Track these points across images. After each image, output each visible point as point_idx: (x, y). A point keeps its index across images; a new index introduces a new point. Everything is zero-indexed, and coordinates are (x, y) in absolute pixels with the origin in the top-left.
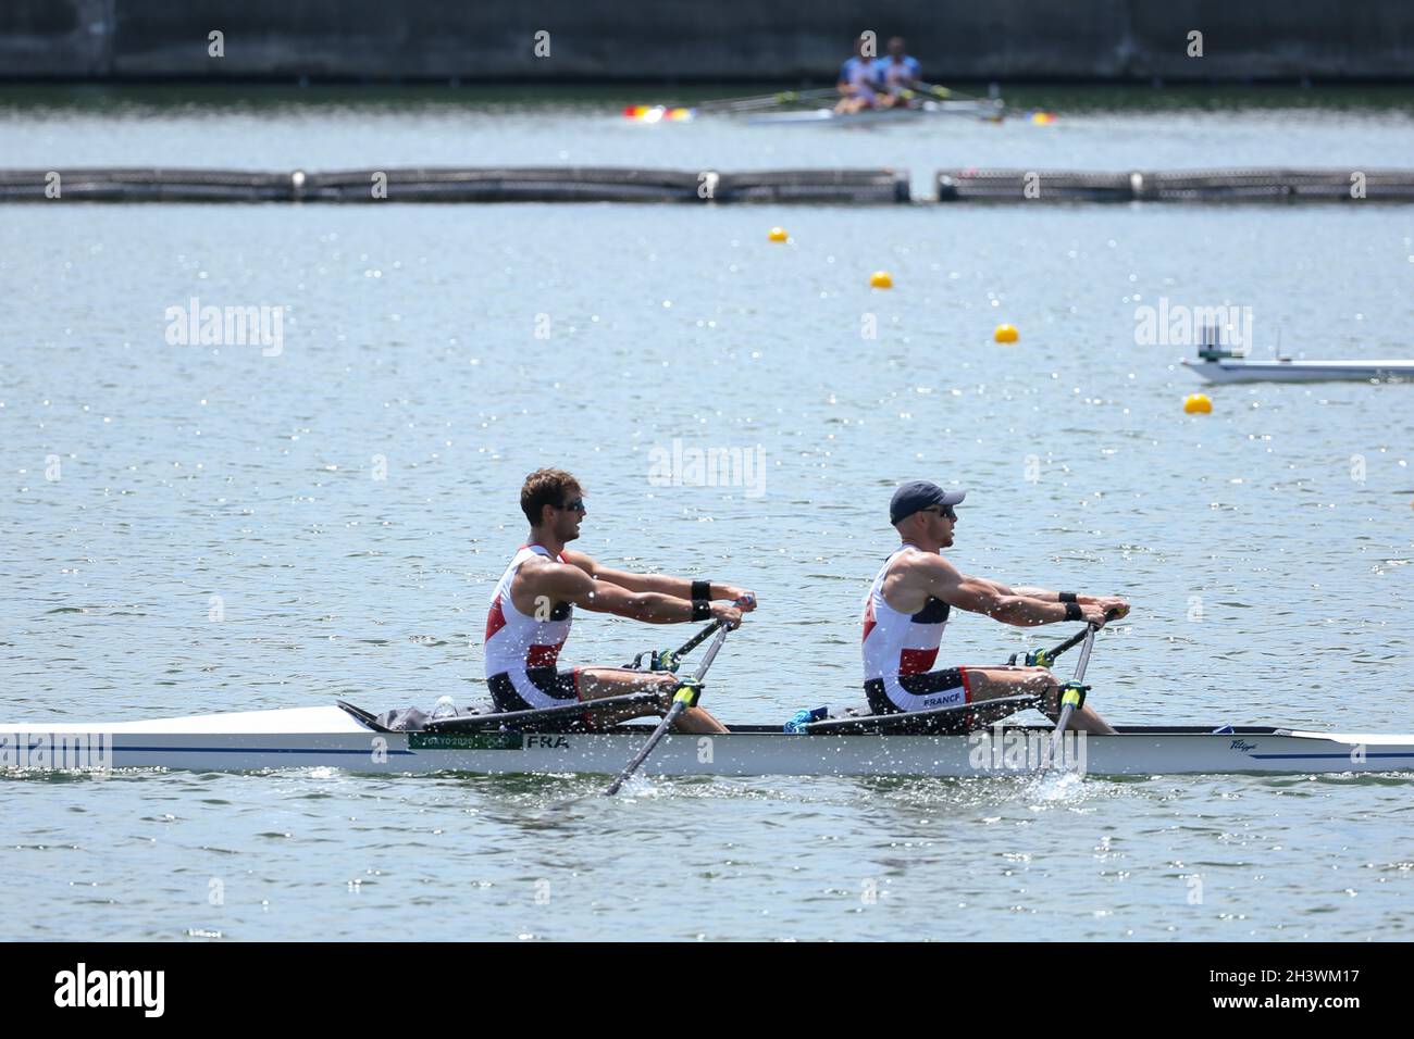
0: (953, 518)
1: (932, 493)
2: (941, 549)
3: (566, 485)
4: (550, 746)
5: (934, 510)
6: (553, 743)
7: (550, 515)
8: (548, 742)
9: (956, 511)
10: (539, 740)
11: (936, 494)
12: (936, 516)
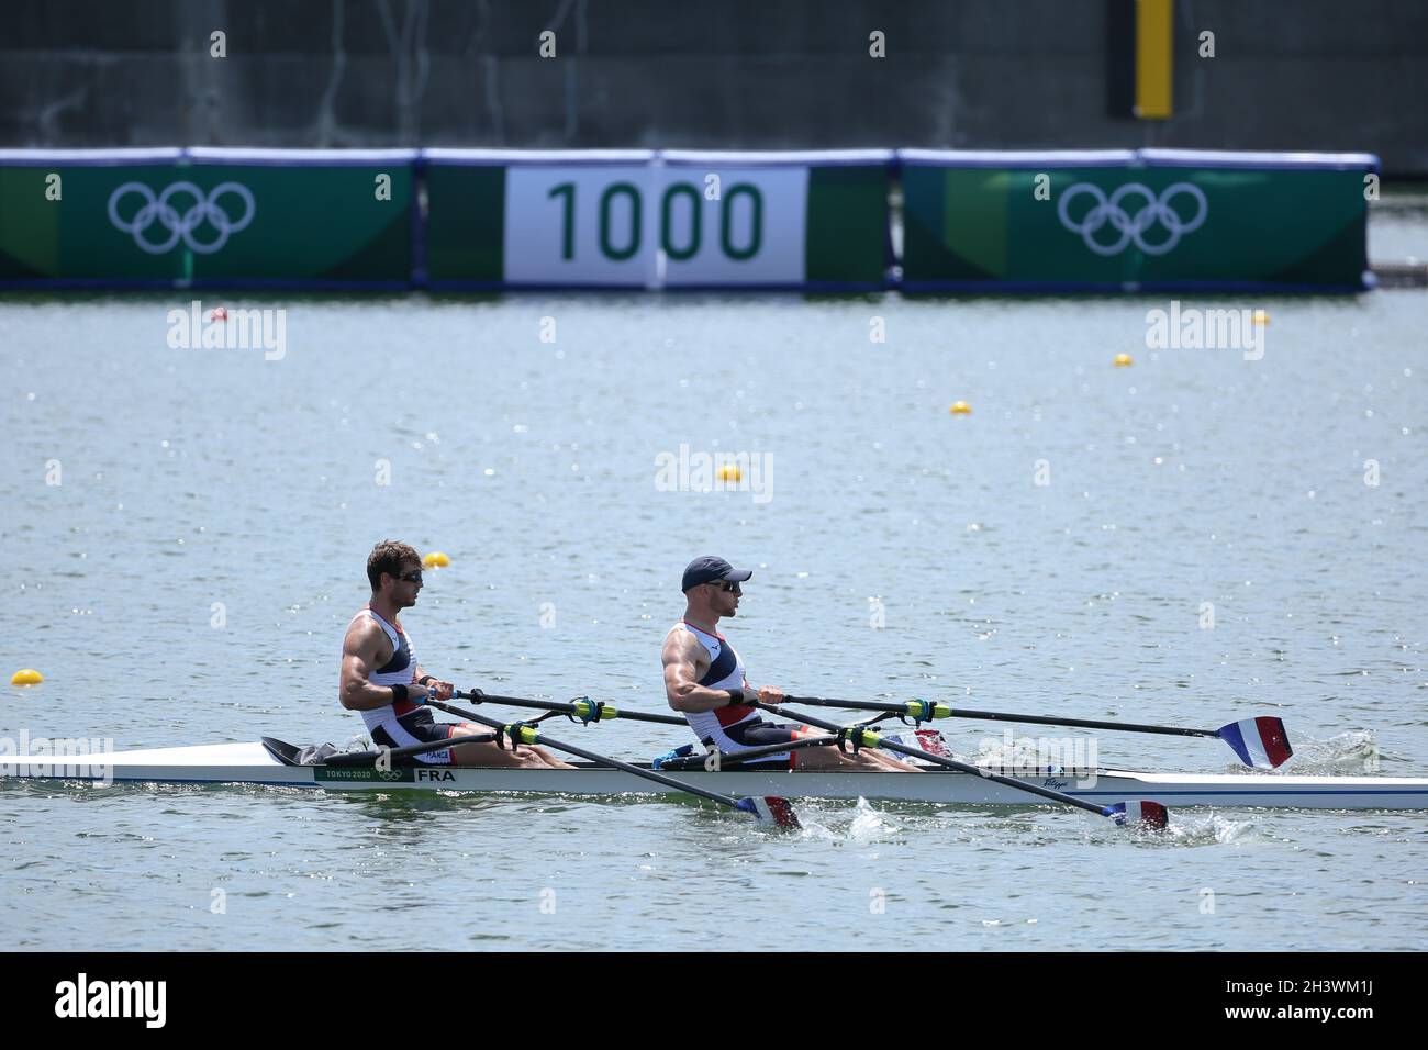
0: (737, 592)
1: (718, 569)
2: (721, 618)
3: (404, 557)
4: (439, 779)
5: (717, 584)
6: (441, 776)
7: (388, 582)
8: (436, 776)
9: (742, 585)
10: (428, 774)
11: (722, 570)
12: (719, 590)
